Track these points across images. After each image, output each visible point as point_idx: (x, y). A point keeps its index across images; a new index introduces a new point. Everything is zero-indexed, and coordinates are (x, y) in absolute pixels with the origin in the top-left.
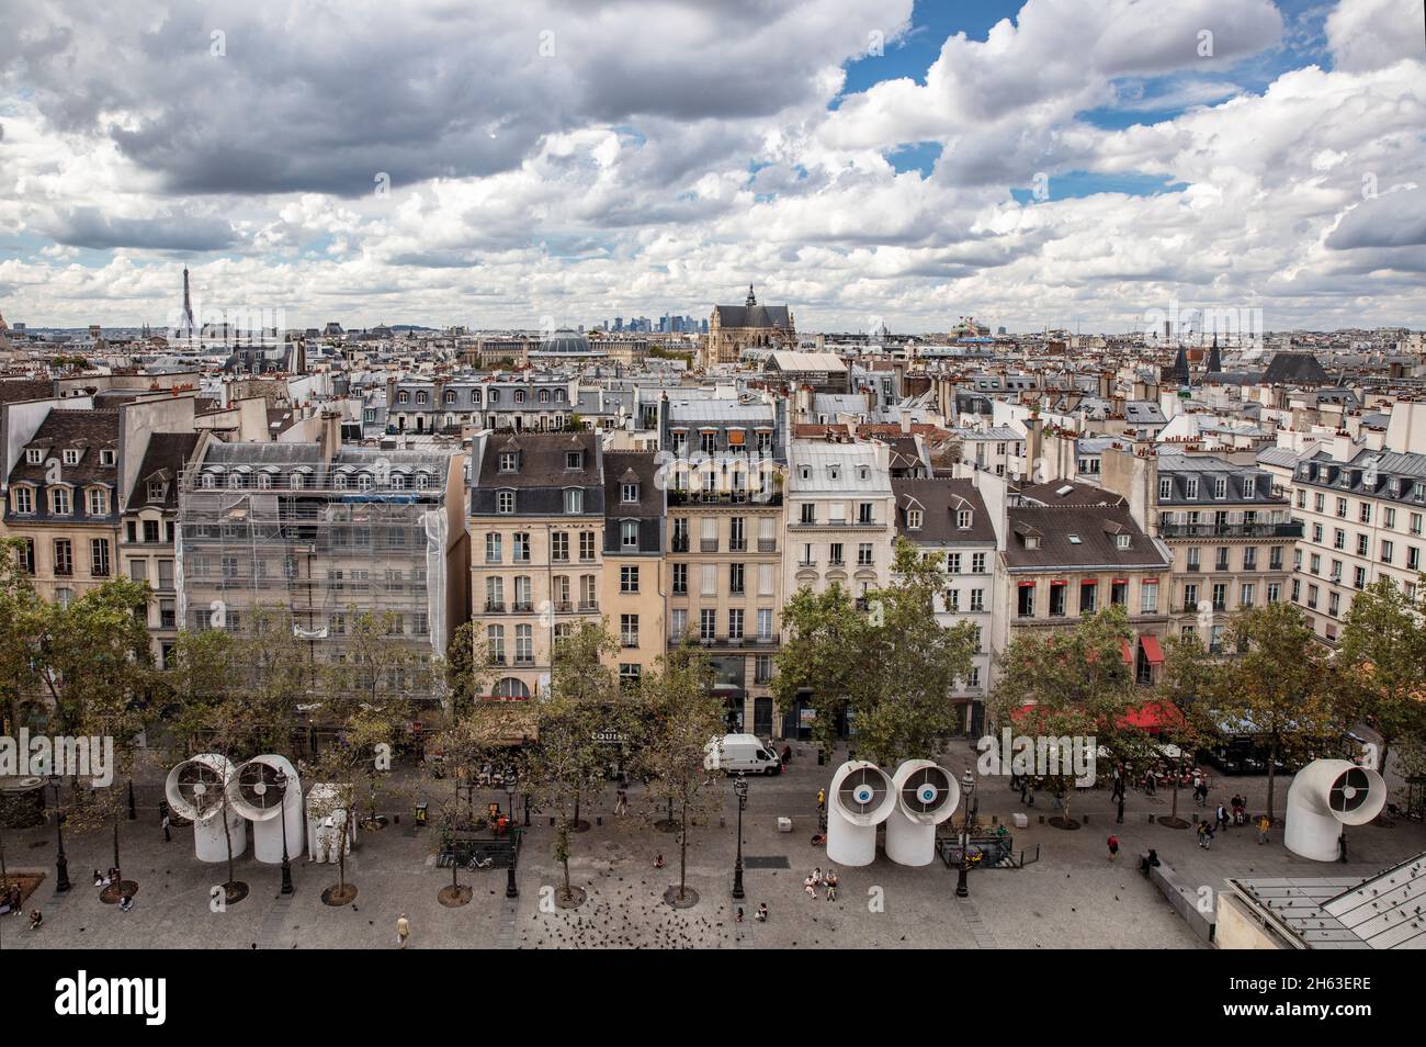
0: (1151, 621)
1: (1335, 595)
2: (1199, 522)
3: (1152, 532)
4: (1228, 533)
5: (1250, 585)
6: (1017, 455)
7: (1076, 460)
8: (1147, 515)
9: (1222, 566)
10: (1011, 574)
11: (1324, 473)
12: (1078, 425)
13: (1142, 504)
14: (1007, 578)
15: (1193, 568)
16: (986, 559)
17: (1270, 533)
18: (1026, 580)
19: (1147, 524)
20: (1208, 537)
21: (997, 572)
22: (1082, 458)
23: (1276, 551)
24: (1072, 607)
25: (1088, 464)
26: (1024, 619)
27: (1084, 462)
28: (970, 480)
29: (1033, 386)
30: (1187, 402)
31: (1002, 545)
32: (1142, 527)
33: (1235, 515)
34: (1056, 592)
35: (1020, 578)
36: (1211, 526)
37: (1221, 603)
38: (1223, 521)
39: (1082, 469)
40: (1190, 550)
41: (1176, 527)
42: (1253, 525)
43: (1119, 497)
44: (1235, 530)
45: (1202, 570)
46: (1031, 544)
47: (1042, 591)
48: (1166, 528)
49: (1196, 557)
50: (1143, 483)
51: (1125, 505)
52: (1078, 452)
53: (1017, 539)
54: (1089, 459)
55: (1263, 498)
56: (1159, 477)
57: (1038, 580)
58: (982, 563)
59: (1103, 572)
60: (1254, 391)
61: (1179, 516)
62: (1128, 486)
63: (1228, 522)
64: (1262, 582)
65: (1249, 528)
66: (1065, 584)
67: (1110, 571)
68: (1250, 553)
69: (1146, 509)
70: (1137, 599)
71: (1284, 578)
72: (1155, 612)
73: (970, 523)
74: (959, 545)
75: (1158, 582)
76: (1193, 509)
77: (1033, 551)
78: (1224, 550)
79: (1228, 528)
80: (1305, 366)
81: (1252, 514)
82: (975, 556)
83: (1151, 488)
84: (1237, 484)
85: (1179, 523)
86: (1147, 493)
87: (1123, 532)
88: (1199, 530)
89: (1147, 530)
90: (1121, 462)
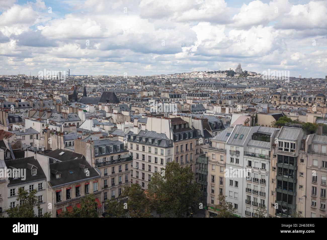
0: (97, 193)
1: (137, 172)
2: (106, 160)
3: (94, 166)
4: (114, 162)
5: (121, 176)
6: (37, 139)
7: (64, 143)
8: (92, 161)
9: (113, 172)
10: (53, 189)
11: (132, 138)
12: (61, 129)
13: (90, 157)
14: (52, 190)
15: (106, 174)
16: (43, 185)
17: (125, 160)
18: (58, 190)
19: (92, 163)
20: (109, 165)
21: (47, 189)
22: (66, 142)
23: (126, 165)
24: (73, 195)
25: (68, 143)
26: (58, 203)
27: (67, 143)
28: (33, 157)
29: (28, 105)
30: (86, 113)
31: (48, 179)
32: (91, 164)
33: (116, 157)
34: (68, 191)
35: (56, 190)
36: (110, 161)
37: (114, 183)
38: (113, 159)
39: (66, 145)
40: (105, 169)
41: (101, 163)
42: (121, 159)
43: (81, 155)
44: (116, 161)
45: (108, 175)
46: (58, 177)
47: (64, 192)
48: (98, 164)
49: (106, 171)
50: (90, 151)
51: (84, 158)
52: (65, 140)
53: (53, 175)
54: (68, 142)
55: (122, 151)
56: (95, 149)
57: (62, 189)
58: (41, 186)
59: (82, 182)
60: (103, 107)
61: (101, 160)
62: (85, 152)
63: (114, 159)
64: (124, 175)
65: (120, 160)
66: (71, 188)
67: (84, 181)
68: (120, 167)
69: (91, 159)
70: (92, 188)
71: (129, 173)
72: (97, 191)
73: (36, 173)
74: (33, 182)
75: (98, 182)
76: (104, 157)
77: (59, 179)
78: (114, 167)
79: (114, 161)
80: (112, 95)
81: (120, 156)
82: (39, 184)
83: (92, 152)
84: (115, 147)
85: (101, 162)
86: (91, 154)
87: (86, 167)
88: (106, 163)
89: (92, 165)
90: (81, 144)
